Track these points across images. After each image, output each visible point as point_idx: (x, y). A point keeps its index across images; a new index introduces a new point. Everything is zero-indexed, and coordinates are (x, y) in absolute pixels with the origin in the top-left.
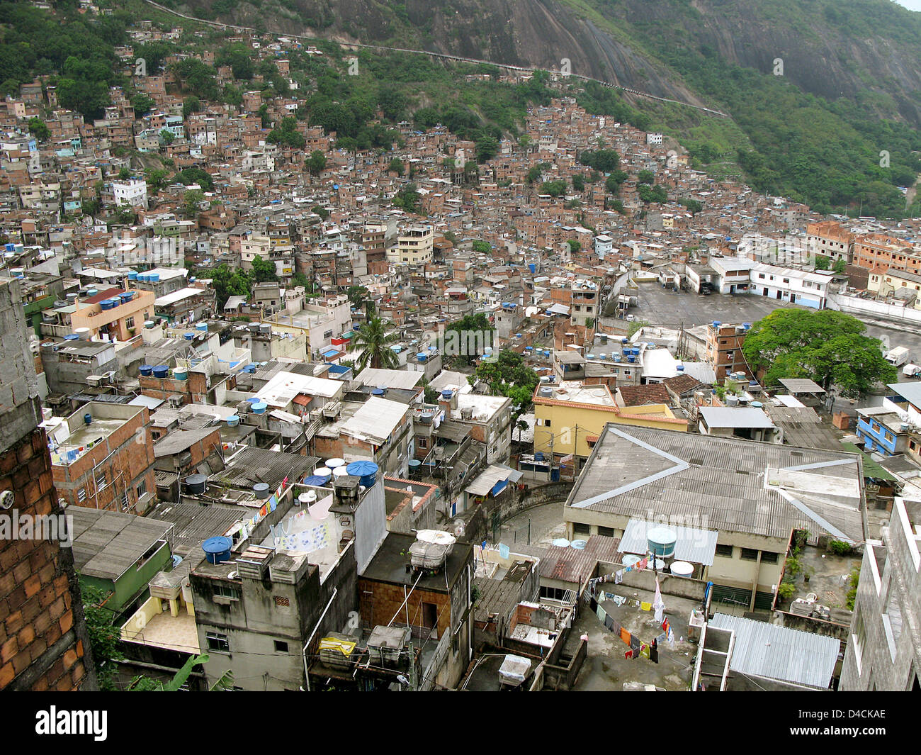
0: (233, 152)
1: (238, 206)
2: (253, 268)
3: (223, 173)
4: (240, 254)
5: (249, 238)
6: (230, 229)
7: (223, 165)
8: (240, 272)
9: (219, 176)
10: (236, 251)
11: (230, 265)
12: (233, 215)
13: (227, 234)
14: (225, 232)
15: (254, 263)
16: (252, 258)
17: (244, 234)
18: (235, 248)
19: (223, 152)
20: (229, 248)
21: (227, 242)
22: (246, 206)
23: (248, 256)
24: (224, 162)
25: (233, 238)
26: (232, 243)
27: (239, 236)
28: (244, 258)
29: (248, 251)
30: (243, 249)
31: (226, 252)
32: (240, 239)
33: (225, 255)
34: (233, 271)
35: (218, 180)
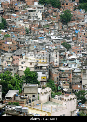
0: (19, 8)
1: (19, 38)
2: (24, 74)
3: (12, 19)
4: (18, 66)
5: (24, 57)
6: (13, 51)
7: (13, 15)
8: (16, 77)
9: (10, 20)
10: (15, 64)
11: (12, 72)
12: (16, 43)
13: (11, 54)
14: (10, 53)
15: (25, 72)
16: (24, 69)
17: (21, 55)
18: (15, 63)
19: (13, 8)
20: (12, 62)
21: (11, 59)
22: (24, 39)
23: (22, 67)
24: (14, 13)
25: (15, 57)
26: (14, 60)
27: (18, 56)
28: (20, 68)
29: (22, 65)
30: (20, 64)
31: (10, 64)
32: (19, 57)
33: (9, 66)
34: (13, 76)
35: (9, 23)
